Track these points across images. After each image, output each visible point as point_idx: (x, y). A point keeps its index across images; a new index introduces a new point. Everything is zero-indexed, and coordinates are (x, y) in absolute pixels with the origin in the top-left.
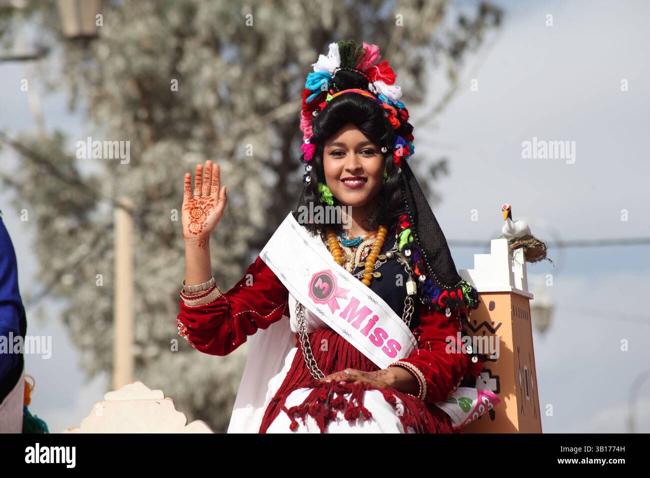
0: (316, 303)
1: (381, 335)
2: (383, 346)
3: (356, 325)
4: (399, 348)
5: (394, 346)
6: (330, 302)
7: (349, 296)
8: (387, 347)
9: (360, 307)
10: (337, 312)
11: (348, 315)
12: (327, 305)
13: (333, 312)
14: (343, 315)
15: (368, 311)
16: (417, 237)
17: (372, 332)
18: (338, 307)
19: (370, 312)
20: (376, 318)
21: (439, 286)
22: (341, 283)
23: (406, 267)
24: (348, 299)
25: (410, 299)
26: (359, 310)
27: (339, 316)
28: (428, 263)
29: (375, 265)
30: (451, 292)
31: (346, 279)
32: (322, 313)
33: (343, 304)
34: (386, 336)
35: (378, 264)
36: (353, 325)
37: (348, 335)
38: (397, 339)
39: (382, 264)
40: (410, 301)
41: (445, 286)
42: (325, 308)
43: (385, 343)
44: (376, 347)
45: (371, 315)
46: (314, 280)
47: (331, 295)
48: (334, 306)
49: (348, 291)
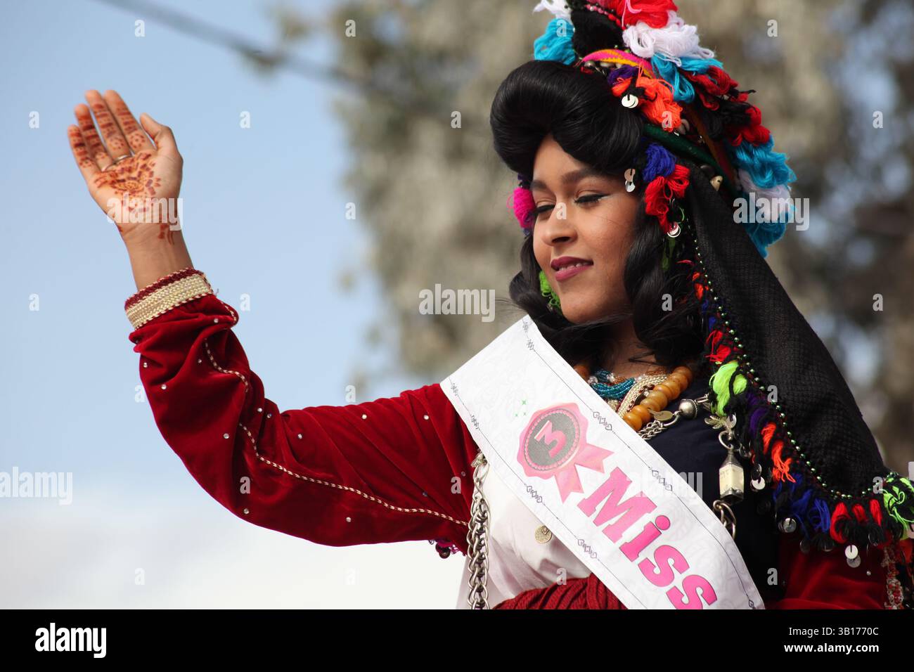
0: (529, 474)
1: (671, 562)
2: (671, 586)
3: (613, 534)
4: (711, 596)
5: (700, 591)
6: (562, 475)
7: (609, 465)
8: (682, 590)
9: (630, 493)
10: (575, 498)
11: (599, 507)
12: (553, 479)
13: (564, 496)
14: (587, 506)
15: (643, 504)
16: (755, 375)
17: (648, 553)
18: (578, 488)
19: (650, 506)
20: (663, 523)
21: (825, 491)
22: (594, 435)
23: (722, 433)
24: (603, 472)
25: (722, 506)
26: (628, 498)
27: (577, 508)
28: (789, 433)
29: (648, 430)
30: (852, 506)
31: (609, 427)
32: (537, 497)
33: (591, 481)
34: (682, 565)
35: (654, 427)
36: (606, 531)
37: (590, 552)
38: (709, 578)
39: (664, 427)
40: (722, 512)
41: (838, 492)
42: (548, 487)
43: (678, 580)
44: (653, 586)
45: (652, 513)
46: (536, 424)
47: (567, 460)
48: (570, 485)
49: (609, 453)
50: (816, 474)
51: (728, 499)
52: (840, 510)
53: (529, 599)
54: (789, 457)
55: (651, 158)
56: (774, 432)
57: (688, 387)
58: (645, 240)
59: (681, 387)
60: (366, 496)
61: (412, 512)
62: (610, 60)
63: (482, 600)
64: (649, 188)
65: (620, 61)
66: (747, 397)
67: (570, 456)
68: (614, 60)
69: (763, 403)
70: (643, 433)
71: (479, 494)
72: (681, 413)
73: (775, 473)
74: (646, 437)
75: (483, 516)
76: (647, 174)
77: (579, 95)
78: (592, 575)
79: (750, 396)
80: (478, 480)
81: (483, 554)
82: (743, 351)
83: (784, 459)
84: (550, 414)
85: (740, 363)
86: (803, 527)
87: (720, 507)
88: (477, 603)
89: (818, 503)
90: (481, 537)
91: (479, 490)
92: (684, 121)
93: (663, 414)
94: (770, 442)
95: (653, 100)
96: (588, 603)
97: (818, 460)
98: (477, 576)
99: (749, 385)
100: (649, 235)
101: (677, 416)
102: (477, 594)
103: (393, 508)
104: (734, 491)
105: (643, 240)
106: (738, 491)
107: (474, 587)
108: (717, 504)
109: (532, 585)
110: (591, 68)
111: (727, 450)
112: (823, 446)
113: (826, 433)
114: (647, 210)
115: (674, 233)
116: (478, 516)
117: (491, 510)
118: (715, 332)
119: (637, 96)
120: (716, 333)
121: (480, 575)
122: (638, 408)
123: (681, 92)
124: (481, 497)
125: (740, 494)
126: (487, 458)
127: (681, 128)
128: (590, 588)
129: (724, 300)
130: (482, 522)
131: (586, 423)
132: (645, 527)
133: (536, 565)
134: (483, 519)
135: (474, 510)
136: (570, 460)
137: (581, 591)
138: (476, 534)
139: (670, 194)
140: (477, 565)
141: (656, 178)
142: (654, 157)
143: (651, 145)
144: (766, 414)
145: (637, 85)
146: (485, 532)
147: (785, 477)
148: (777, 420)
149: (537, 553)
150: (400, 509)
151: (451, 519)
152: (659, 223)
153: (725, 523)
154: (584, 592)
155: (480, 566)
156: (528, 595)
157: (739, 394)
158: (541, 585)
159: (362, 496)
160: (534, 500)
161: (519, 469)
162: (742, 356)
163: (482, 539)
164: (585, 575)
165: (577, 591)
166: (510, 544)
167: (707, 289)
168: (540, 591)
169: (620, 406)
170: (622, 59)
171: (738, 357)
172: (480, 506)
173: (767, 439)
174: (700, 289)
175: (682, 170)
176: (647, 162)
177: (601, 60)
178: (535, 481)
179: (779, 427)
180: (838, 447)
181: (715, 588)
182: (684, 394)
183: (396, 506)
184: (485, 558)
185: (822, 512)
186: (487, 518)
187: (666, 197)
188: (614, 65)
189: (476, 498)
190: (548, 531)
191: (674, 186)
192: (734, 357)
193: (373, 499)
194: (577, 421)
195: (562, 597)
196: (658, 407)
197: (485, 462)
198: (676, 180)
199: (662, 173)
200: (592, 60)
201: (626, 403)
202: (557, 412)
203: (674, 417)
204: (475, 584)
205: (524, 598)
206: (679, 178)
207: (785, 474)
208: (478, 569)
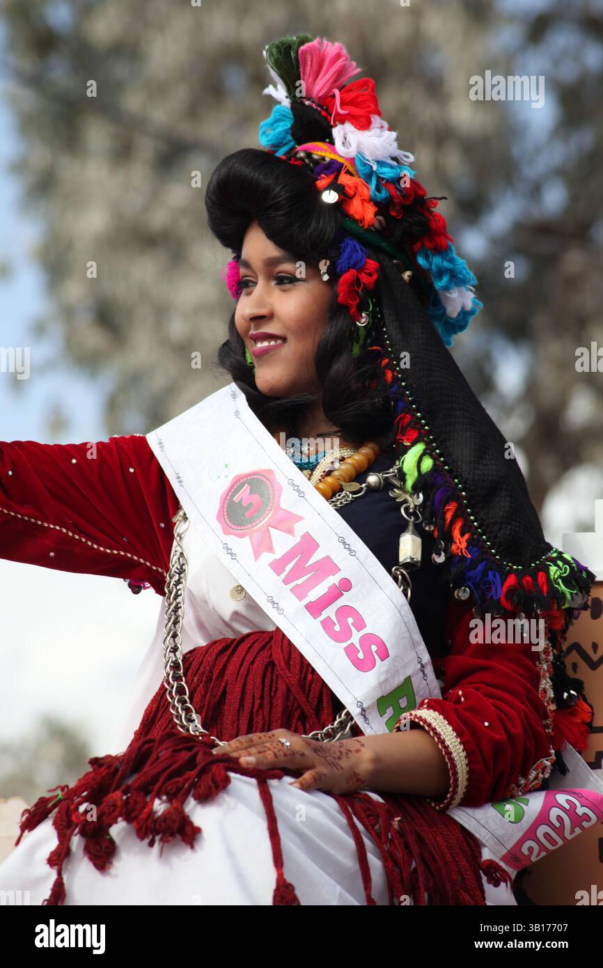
0: (226, 533)
1: (350, 620)
2: (349, 642)
3: (299, 593)
4: (384, 654)
5: (374, 648)
6: (255, 536)
7: (300, 528)
8: (357, 646)
9: (316, 557)
10: (267, 558)
11: (288, 568)
12: (247, 539)
13: (257, 555)
14: (277, 566)
15: (328, 566)
16: (440, 455)
17: (330, 612)
18: (270, 549)
19: (335, 569)
20: (346, 585)
21: (499, 563)
22: (288, 500)
23: (405, 505)
24: (294, 536)
25: (401, 572)
26: (315, 561)
27: (268, 567)
28: (469, 510)
29: (338, 500)
30: (523, 577)
31: (301, 494)
32: (231, 554)
33: (283, 543)
34: (360, 624)
35: (344, 497)
36: (292, 590)
37: (278, 608)
38: (384, 637)
39: (352, 498)
40: (400, 577)
41: (510, 564)
42: (243, 546)
43: (356, 638)
44: (333, 642)
45: (336, 576)
46: (235, 487)
47: (260, 522)
48: (263, 545)
49: (300, 518)
50: (491, 548)
51: (406, 565)
52: (511, 580)
53: (219, 648)
54: (468, 532)
55: (344, 250)
56: (456, 510)
57: (375, 462)
58: (336, 326)
59: (369, 461)
60: (70, 534)
61: (112, 554)
62: (320, 153)
63: (176, 646)
64: (342, 279)
65: (329, 156)
66: (432, 476)
67: (264, 519)
68: (323, 154)
69: (446, 482)
70: (333, 502)
71: (178, 548)
72: (369, 486)
73: (454, 547)
74: (336, 505)
75: (181, 568)
76: (340, 266)
77: (282, 188)
78: (278, 629)
79: (435, 475)
80: (178, 535)
81: (179, 603)
82: (429, 433)
83: (462, 534)
84: (249, 478)
85: (427, 444)
86: (476, 596)
87: (398, 573)
88: (172, 648)
89: (490, 574)
90: (178, 587)
91: (179, 545)
92: (380, 218)
93: (351, 485)
94: (451, 519)
95: (352, 198)
96: (274, 655)
97: (494, 534)
98: (173, 623)
99: (435, 465)
100: (341, 322)
101: (365, 489)
102: (172, 639)
103: (95, 546)
104: (412, 559)
105: (334, 326)
106: (415, 559)
107: (169, 633)
108: (396, 569)
109: (221, 633)
110: (301, 159)
111: (408, 521)
112: (499, 521)
113: (503, 510)
114: (340, 299)
115: (363, 321)
116: (177, 568)
117: (189, 563)
118: (403, 414)
119: (338, 193)
120: (404, 416)
121: (175, 623)
122: (329, 479)
123: (377, 193)
124: (181, 551)
125: (417, 562)
126: (188, 516)
127: (377, 225)
128: (275, 641)
129: (411, 385)
130: (179, 574)
131: (280, 489)
132: (329, 588)
133: (227, 616)
134: (181, 571)
135: (174, 562)
136: (264, 522)
137: (267, 643)
138: (174, 585)
139: (360, 286)
140: (173, 613)
141: (348, 271)
142: (348, 250)
143: (345, 239)
144: (449, 493)
145: (339, 182)
146: (182, 583)
147: (461, 552)
148: (458, 499)
149: (227, 606)
150: (102, 549)
151: (148, 564)
152: (349, 312)
153: (402, 588)
154: (270, 644)
155: (175, 614)
156: (217, 644)
157: (426, 473)
158: (231, 636)
159: (67, 534)
160: (229, 557)
161: (218, 527)
162: (428, 438)
163: (179, 590)
164: (272, 629)
165: (264, 643)
166: (204, 596)
167: (396, 374)
168: (229, 641)
169: (312, 474)
170: (330, 153)
171: (425, 439)
172: (179, 559)
173: (449, 516)
174: (389, 375)
175: (372, 264)
176: (340, 254)
177: (312, 152)
178: (232, 540)
179: (461, 505)
180: (513, 523)
181: (388, 646)
182: (371, 467)
183: (99, 545)
184: (181, 607)
185: (494, 582)
186: (185, 570)
187: (356, 288)
188: (323, 159)
189: (176, 551)
190: (243, 589)
191: (365, 279)
192: (421, 439)
193: (77, 537)
194: (272, 486)
195: (250, 648)
196: (347, 478)
197: (185, 518)
198: (366, 273)
199: (354, 267)
200: (305, 151)
201: (318, 473)
202: (255, 477)
203: (361, 489)
204: (171, 630)
205: (214, 647)
206: (368, 271)
207: (461, 549)
208: (173, 616)
